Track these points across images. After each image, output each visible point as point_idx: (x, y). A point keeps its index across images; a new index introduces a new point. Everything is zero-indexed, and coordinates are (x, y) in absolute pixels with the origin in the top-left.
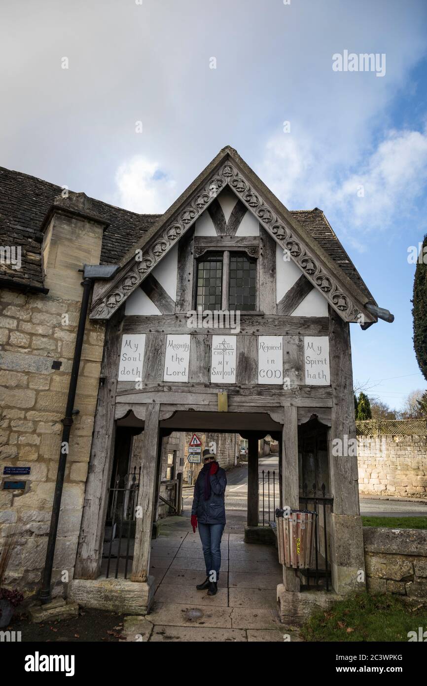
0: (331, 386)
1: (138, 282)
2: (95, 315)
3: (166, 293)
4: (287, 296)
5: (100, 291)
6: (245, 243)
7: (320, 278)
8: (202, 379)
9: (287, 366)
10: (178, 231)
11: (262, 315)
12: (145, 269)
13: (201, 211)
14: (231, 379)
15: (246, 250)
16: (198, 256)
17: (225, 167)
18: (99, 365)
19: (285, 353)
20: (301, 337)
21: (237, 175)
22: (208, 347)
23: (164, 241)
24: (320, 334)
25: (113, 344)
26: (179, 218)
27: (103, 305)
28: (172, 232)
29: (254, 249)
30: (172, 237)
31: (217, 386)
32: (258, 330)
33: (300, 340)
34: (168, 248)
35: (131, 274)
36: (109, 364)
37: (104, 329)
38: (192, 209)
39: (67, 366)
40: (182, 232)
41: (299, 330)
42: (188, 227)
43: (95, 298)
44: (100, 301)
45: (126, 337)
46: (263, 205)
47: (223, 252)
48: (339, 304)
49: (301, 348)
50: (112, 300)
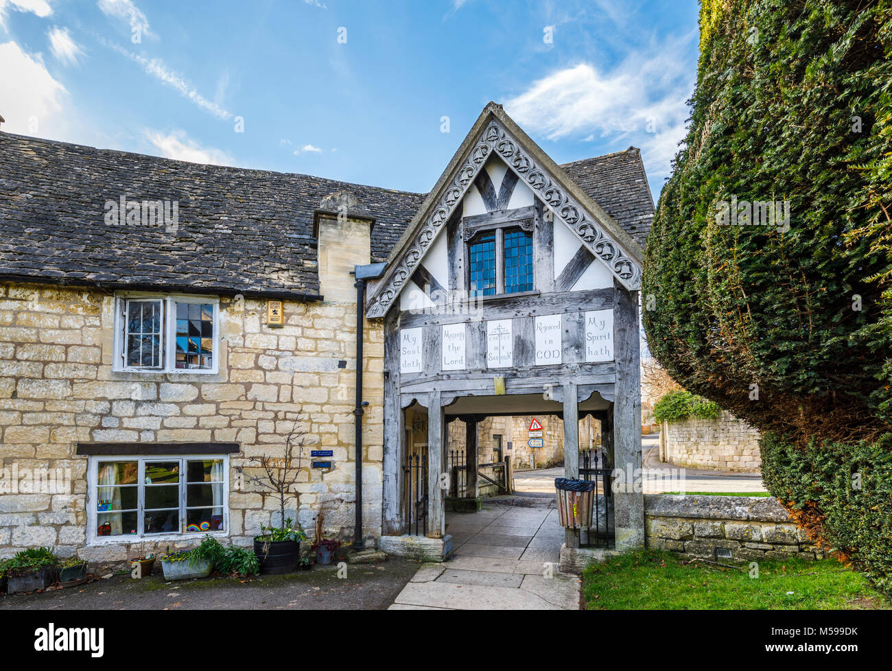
0: (614, 361)
1: (408, 276)
2: (370, 314)
3: (438, 284)
4: (566, 270)
5: (372, 290)
6: (519, 216)
7: (601, 245)
8: (479, 365)
9: (566, 345)
10: (443, 216)
11: (539, 295)
12: (413, 262)
13: (466, 188)
14: (508, 363)
15: (520, 224)
16: (467, 239)
17: (490, 129)
18: (382, 361)
19: (564, 332)
20: (582, 313)
21: (504, 136)
22: (483, 334)
23: (429, 229)
24: (603, 307)
25: (392, 339)
26: (443, 201)
27: (377, 303)
28: (437, 218)
29: (529, 222)
30: (437, 224)
31: (494, 370)
32: (534, 311)
33: (581, 317)
34: (434, 236)
35: (400, 269)
36: (391, 358)
37: (382, 326)
38: (455, 188)
39: (351, 364)
40: (447, 216)
41: (581, 306)
42: (452, 209)
43: (368, 298)
44: (374, 300)
45: (403, 332)
46: (534, 167)
47: (494, 230)
48: (622, 272)
49: (581, 325)
50: (385, 297)
